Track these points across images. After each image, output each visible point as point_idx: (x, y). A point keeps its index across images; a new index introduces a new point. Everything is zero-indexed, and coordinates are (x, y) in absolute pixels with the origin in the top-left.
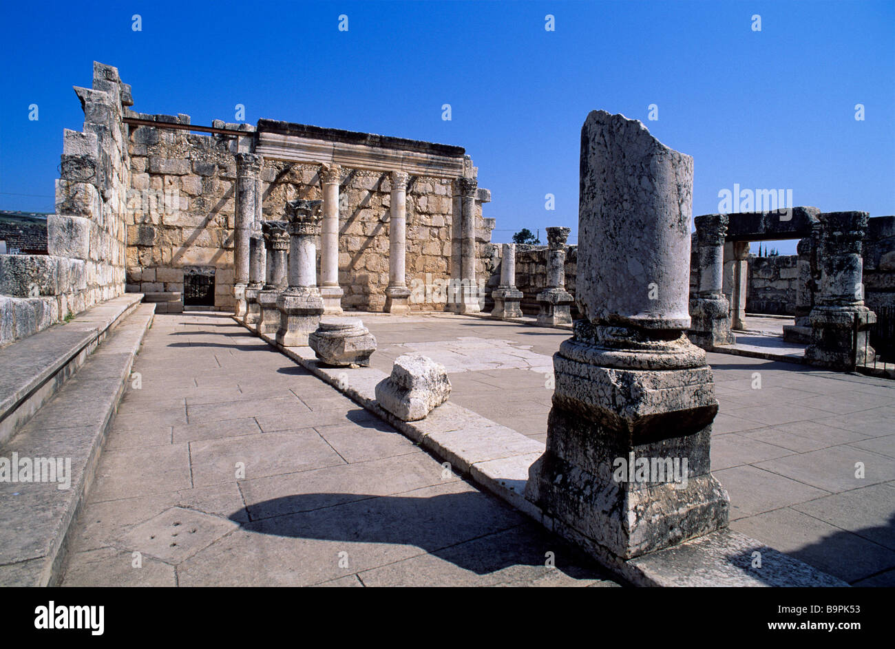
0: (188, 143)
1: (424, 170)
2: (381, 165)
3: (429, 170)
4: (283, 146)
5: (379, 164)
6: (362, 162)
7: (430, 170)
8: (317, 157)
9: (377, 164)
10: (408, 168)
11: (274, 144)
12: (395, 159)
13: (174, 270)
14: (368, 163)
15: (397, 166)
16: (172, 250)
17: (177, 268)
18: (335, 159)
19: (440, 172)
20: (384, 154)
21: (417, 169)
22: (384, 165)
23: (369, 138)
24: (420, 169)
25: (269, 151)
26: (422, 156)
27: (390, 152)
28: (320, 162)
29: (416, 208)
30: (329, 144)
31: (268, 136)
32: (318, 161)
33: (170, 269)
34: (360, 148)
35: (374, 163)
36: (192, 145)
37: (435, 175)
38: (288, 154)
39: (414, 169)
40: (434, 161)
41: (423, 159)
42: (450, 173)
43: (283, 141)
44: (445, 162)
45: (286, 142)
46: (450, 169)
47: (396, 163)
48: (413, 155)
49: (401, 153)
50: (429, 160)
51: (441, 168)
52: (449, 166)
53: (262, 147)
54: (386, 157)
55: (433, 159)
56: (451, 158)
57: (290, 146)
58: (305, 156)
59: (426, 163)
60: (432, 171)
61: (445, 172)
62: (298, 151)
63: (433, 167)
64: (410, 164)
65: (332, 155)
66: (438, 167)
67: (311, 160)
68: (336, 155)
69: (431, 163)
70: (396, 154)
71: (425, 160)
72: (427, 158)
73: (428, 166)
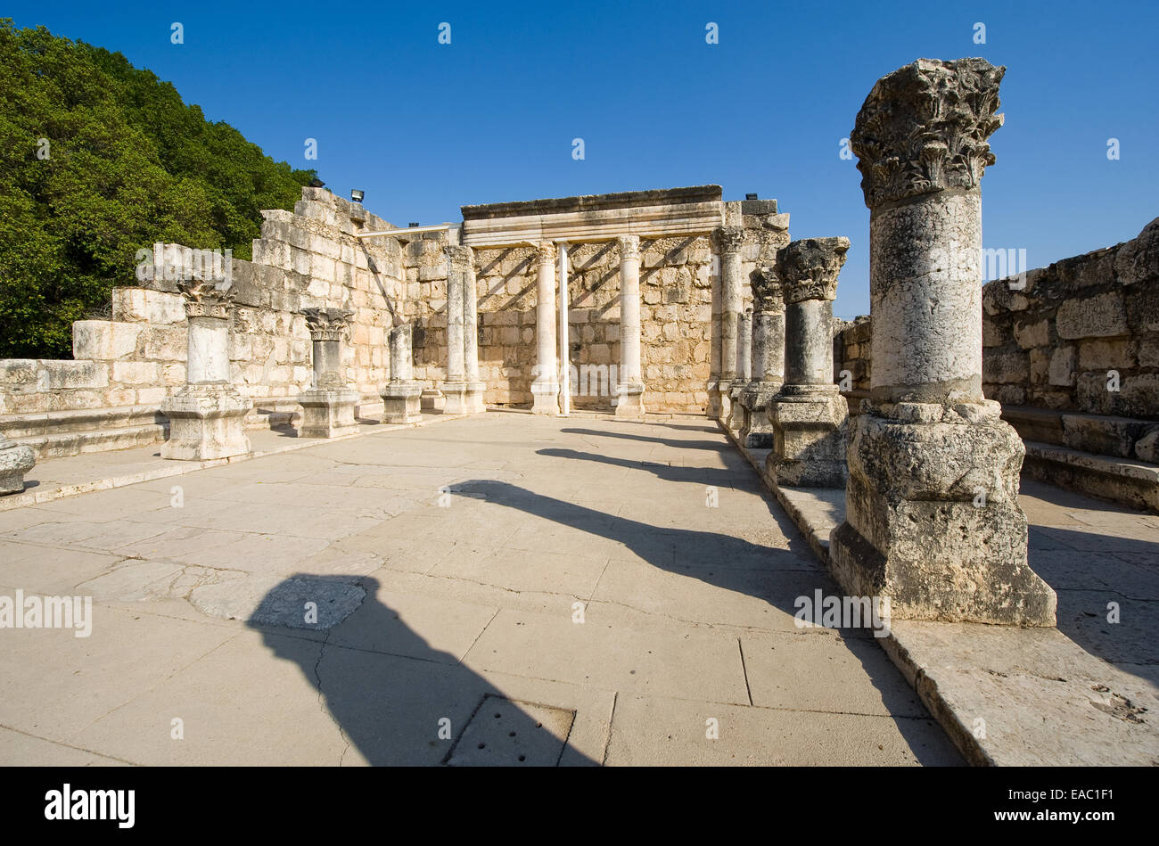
1: (662, 228)
2: (602, 232)
3: (668, 227)
4: (488, 231)
5: (600, 232)
6: (578, 233)
7: (670, 227)
8: (526, 237)
9: (596, 232)
10: (638, 229)
11: (479, 231)
12: (620, 221)
14: (585, 233)
15: (623, 230)
18: (545, 236)
19: (686, 226)
20: (604, 218)
21: (652, 228)
23: (580, 203)
24: (656, 228)
25: (476, 240)
26: (656, 210)
27: (610, 213)
29: (693, 282)
30: (536, 219)
31: (473, 224)
32: (526, 241)
34: (572, 216)
35: (591, 232)
37: (679, 231)
38: (495, 239)
39: (647, 229)
40: (674, 213)
41: (656, 214)
42: (701, 225)
43: (487, 227)
44: (691, 212)
45: (491, 227)
46: (701, 220)
47: (621, 225)
48: (642, 211)
49: (626, 212)
50: (666, 213)
51: (687, 220)
52: (698, 215)
53: (469, 236)
54: (606, 222)
55: (671, 211)
56: (700, 204)
57: (496, 230)
58: (512, 238)
59: (661, 218)
60: (674, 227)
61: (693, 225)
62: (504, 233)
63: (674, 221)
64: (640, 224)
65: (540, 231)
66: (682, 220)
67: (520, 242)
68: (546, 231)
69: (669, 218)
70: (619, 215)
71: (660, 214)
72: (663, 212)
73: (666, 223)
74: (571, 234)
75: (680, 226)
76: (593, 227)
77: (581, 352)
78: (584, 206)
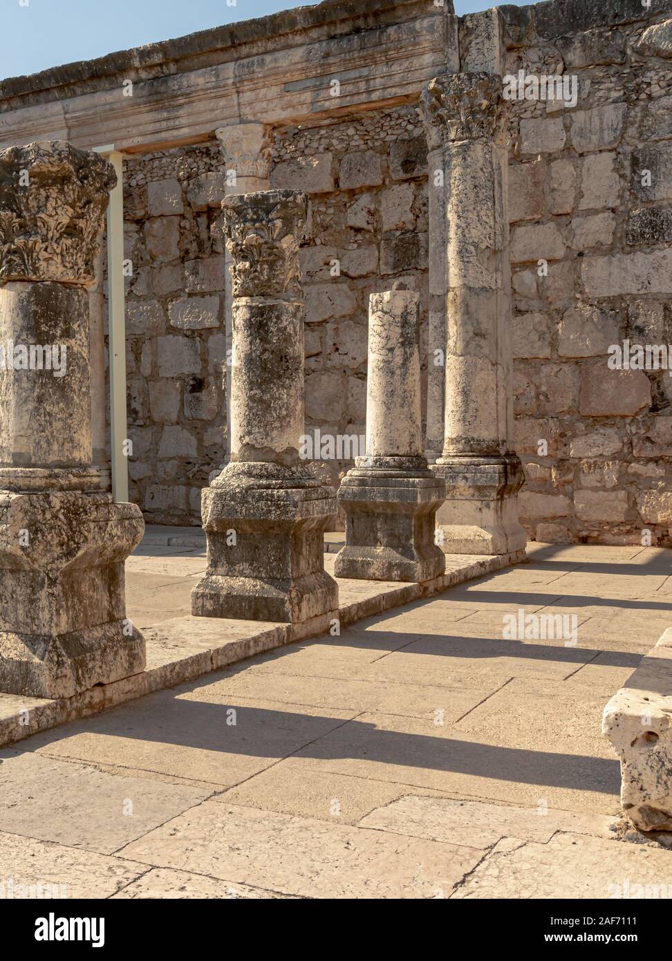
2: (185, 120)
9: (171, 123)
10: (258, 107)
12: (217, 92)
14: (150, 128)
15: (227, 113)
19: (363, 86)
20: (185, 90)
21: (285, 101)
23: (136, 63)
24: (296, 99)
26: (294, 56)
27: (197, 77)
30: (52, 110)
35: (164, 124)
37: (347, 102)
39: (276, 104)
40: (331, 60)
41: (294, 68)
42: (396, 79)
46: (395, 67)
47: (221, 102)
49: (228, 69)
50: (316, 63)
51: (365, 72)
55: (326, 57)
64: (263, 93)
66: (354, 74)
70: (214, 80)
71: (299, 66)
72: (307, 61)
73: (318, 83)
74: (122, 133)
75: (350, 89)
77: (203, 395)
78: (145, 68)
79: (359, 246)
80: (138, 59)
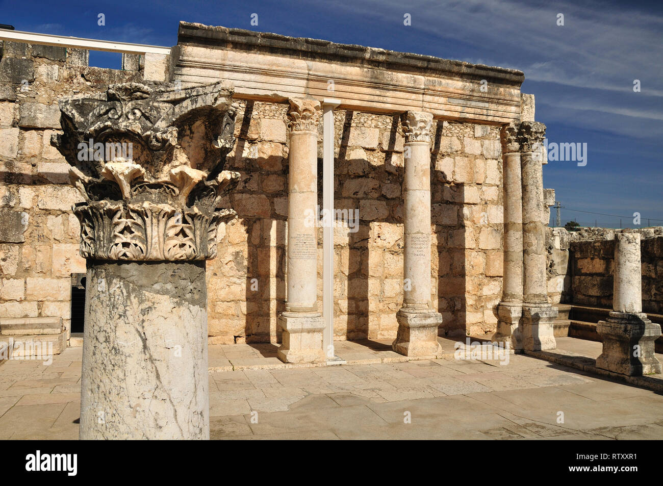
0: (82, 80)
1: (459, 109)
2: (389, 100)
3: (467, 110)
4: (222, 67)
5: (385, 99)
6: (356, 96)
7: (469, 110)
8: (280, 87)
9: (381, 99)
10: (434, 106)
11: (205, 66)
12: (413, 90)
13: (55, 281)
14: (367, 97)
15: (415, 103)
16: (51, 248)
17: (59, 278)
18: (311, 91)
19: (485, 112)
20: (394, 83)
21: (448, 107)
22: (394, 100)
24: (453, 108)
25: (195, 78)
26: (456, 85)
27: (402, 78)
28: (285, 95)
30: (301, 65)
31: (194, 52)
32: (280, 94)
33: (48, 280)
34: (353, 71)
36: (89, 83)
37: (477, 117)
39: (442, 107)
41: (456, 91)
42: (500, 114)
43: (219, 61)
44: (493, 97)
45: (227, 63)
46: (501, 108)
47: (414, 96)
48: (440, 83)
49: (422, 80)
50: (468, 92)
51: (487, 105)
52: (498, 102)
53: (185, 71)
54: (396, 88)
55: (473, 91)
56: (502, 90)
57: (235, 69)
58: (259, 85)
59: (461, 97)
60: (472, 110)
61: (491, 113)
62: (247, 77)
63: (474, 104)
64: (436, 98)
65: (304, 82)
66: (481, 104)
67: (270, 93)
68: (312, 84)
69: (469, 98)
70: (412, 82)
71: (460, 92)
72: (463, 90)
73: (465, 103)
74: (347, 95)
75: (479, 111)
76: (377, 92)
79: (391, 183)
80: (369, 55)
